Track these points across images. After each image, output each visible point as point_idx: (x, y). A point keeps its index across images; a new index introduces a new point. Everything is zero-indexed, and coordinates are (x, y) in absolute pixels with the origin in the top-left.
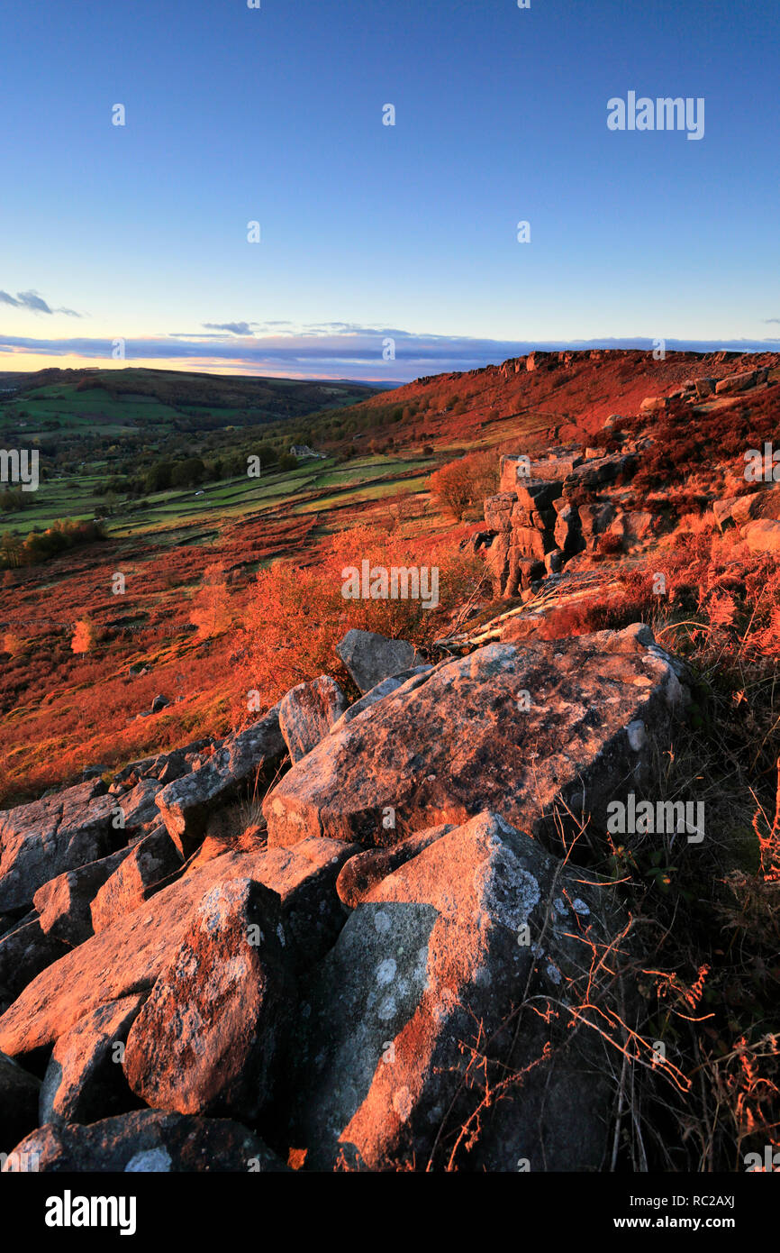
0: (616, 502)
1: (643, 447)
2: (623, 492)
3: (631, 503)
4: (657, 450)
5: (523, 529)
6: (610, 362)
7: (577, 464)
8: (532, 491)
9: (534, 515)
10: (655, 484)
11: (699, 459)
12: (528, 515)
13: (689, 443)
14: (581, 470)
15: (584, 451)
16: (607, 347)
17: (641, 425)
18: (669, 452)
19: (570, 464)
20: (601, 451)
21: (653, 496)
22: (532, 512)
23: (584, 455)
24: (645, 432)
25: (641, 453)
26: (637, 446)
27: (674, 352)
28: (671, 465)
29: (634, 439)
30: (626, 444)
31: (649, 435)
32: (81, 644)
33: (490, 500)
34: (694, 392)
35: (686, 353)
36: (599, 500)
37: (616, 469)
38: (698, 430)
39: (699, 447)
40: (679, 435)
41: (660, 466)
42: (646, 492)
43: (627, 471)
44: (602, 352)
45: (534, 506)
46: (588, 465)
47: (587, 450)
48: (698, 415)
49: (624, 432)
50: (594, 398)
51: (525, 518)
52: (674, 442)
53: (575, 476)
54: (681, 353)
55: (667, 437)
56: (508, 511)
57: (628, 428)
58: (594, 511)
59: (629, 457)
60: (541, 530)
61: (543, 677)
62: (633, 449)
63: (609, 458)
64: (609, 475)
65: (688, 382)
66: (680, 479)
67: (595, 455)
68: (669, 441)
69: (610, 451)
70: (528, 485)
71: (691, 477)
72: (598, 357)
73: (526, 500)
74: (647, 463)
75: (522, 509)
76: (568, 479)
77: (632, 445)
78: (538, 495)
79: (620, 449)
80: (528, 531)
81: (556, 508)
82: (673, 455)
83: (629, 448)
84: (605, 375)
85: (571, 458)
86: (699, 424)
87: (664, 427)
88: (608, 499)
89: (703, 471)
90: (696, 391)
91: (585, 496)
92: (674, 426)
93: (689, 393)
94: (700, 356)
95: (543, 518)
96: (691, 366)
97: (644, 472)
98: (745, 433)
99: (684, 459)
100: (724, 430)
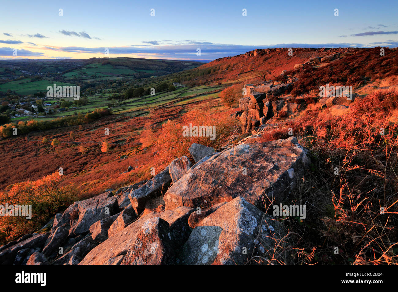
0: (285, 100)
1: (295, 81)
2: (287, 97)
3: (290, 100)
4: (300, 82)
5: (252, 109)
6: (283, 52)
7: (271, 87)
8: (255, 96)
9: (256, 105)
10: (298, 93)
11: (315, 85)
12: (254, 105)
13: (311, 79)
14: (273, 89)
15: (274, 82)
16: (282, 47)
17: (293, 73)
18: (304, 82)
19: (269, 87)
20: (280, 82)
21: (298, 98)
22: (255, 104)
23: (274, 84)
24: (295, 75)
25: (294, 83)
26: (292, 81)
27: (306, 48)
28: (304, 87)
29: (291, 78)
30: (288, 80)
31: (297, 77)
32: (104, 149)
33: (241, 100)
34: (313, 62)
35: (310, 49)
36: (279, 99)
37: (285, 89)
38: (314, 75)
39: (314, 80)
40: (308, 76)
41: (301, 87)
42: (296, 96)
43: (289, 89)
44: (280, 49)
45: (256, 101)
46: (275, 87)
47: (275, 82)
48: (314, 69)
49: (288, 76)
50: (277, 65)
51: (253, 106)
52: (306, 79)
53: (271, 91)
54: (308, 49)
55: (303, 77)
56: (247, 103)
57: (289, 74)
58: (277, 103)
59: (290, 84)
60: (258, 110)
61: (259, 155)
62: (291, 82)
63: (282, 85)
64: (283, 90)
65: (311, 59)
66: (308, 92)
67: (278, 84)
68: (304, 78)
69: (283, 82)
70: (254, 94)
71: (312, 91)
72: (279, 50)
73: (254, 100)
74: (296, 86)
75: (252, 102)
76: (268, 92)
77: (291, 80)
78: (257, 98)
79: (286, 82)
80: (254, 110)
81: (264, 102)
82: (305, 83)
83: (290, 81)
84: (281, 57)
85: (269, 85)
86: (315, 72)
87: (302, 74)
88: (282, 99)
89: (316, 89)
90: (314, 61)
91: (274, 98)
92: (306, 73)
93: (311, 62)
94: (315, 50)
95: (259, 105)
96: (312, 53)
97: (295, 89)
98: (331, 75)
99: (309, 84)
100: (324, 74)
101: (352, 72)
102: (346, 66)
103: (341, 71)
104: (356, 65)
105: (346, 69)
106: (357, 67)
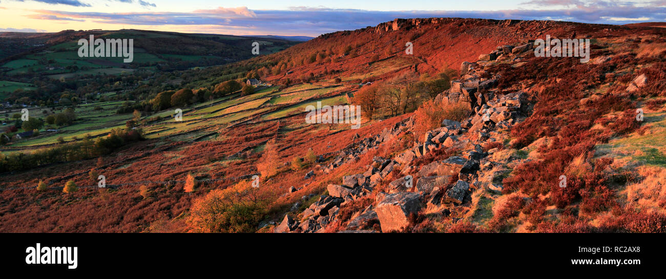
0: (494, 92)
2: (496, 90)
3: (498, 92)
4: (503, 78)
5: (464, 102)
7: (480, 83)
8: (468, 91)
9: (468, 98)
10: (504, 87)
11: (515, 81)
12: (466, 98)
13: (512, 76)
18: (507, 79)
19: (477, 83)
20: (486, 79)
21: (503, 90)
23: (481, 80)
24: (498, 73)
25: (498, 79)
30: (493, 77)
31: (499, 74)
32: (189, 188)
34: (501, 52)
36: (489, 92)
38: (513, 73)
39: (514, 77)
40: (508, 74)
41: (505, 82)
42: (502, 89)
43: (495, 84)
45: (468, 95)
46: (483, 83)
47: (481, 78)
48: (513, 68)
49: (492, 73)
53: (480, 86)
55: (505, 75)
58: (488, 95)
60: (471, 102)
63: (489, 81)
64: (491, 85)
65: (499, 47)
66: (510, 86)
67: (484, 80)
69: (489, 79)
70: (466, 89)
71: (513, 85)
73: (466, 93)
75: (464, 96)
76: (478, 87)
77: (495, 77)
78: (470, 92)
79: (491, 78)
80: (466, 103)
81: (476, 95)
83: (494, 79)
86: (514, 71)
87: (504, 71)
88: (491, 92)
89: (516, 83)
91: (485, 91)
95: (472, 99)
97: (500, 84)
98: (526, 74)
99: (511, 80)
100: (521, 73)
101: (539, 71)
102: (535, 67)
103: (533, 71)
104: (542, 66)
105: (535, 69)
106: (542, 68)
